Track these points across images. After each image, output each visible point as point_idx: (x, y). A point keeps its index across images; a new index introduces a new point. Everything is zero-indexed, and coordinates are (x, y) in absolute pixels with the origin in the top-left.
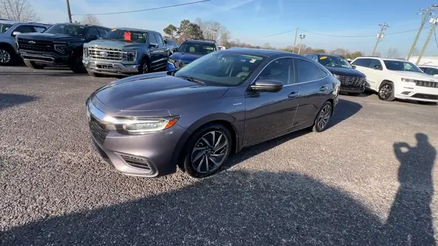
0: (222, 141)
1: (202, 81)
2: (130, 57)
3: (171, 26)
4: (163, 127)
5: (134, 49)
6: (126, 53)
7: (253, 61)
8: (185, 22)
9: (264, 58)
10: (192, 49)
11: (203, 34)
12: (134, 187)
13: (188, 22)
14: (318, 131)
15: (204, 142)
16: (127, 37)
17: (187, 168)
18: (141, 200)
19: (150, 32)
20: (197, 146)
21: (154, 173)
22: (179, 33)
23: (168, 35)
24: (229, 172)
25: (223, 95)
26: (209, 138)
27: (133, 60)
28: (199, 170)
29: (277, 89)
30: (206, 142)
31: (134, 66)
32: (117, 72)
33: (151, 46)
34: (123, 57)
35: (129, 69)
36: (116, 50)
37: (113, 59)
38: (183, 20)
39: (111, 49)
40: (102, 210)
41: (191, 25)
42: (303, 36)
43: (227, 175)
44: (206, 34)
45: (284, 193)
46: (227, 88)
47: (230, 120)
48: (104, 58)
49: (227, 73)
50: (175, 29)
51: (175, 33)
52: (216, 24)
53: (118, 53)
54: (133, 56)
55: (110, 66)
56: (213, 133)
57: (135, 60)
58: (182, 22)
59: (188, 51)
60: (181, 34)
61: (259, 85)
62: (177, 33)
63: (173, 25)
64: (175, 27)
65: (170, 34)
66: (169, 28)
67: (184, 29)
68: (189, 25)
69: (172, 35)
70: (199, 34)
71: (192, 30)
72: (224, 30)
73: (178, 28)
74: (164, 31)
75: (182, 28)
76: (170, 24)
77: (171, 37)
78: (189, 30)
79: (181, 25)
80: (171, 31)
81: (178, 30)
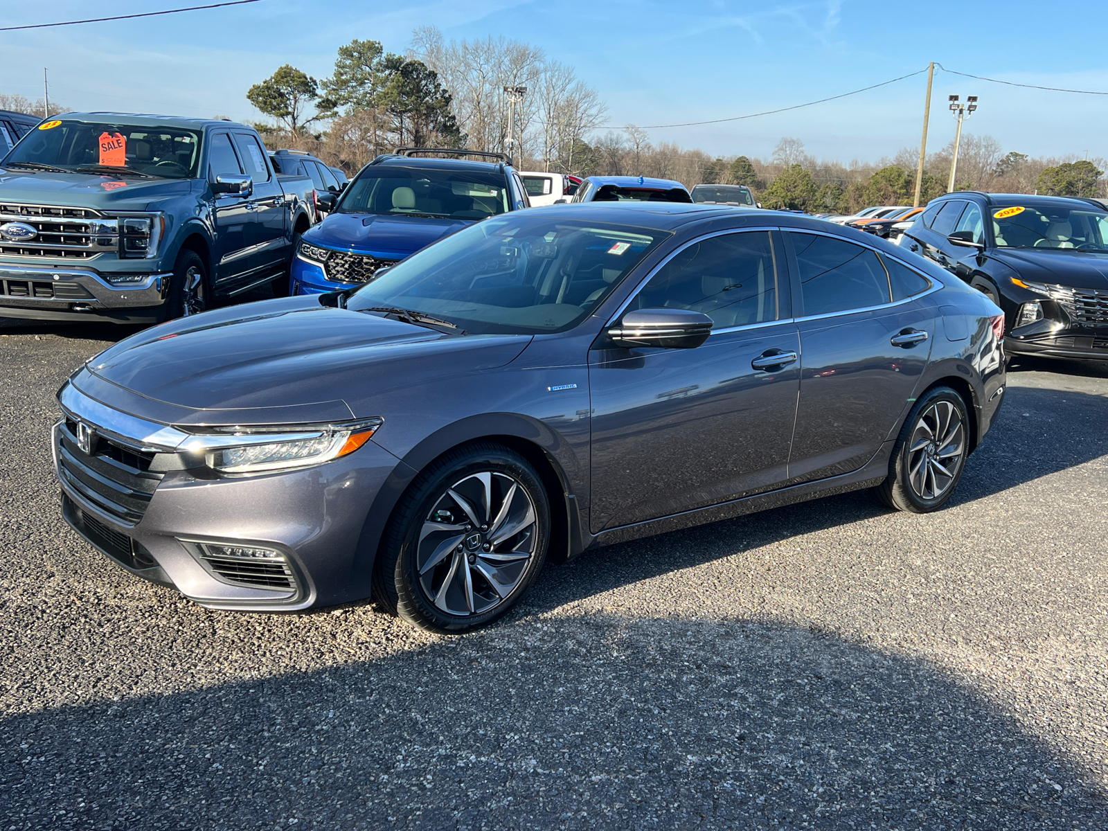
0: (517, 509)
1: (446, 320)
2: (131, 242)
3: (286, 75)
4: (334, 453)
5: (148, 207)
6: (113, 224)
7: (619, 249)
8: (361, 53)
9: (659, 237)
10: (404, 197)
11: (454, 108)
12: (234, 656)
13: (375, 49)
14: (919, 507)
15: (456, 509)
16: (113, 154)
17: (404, 588)
18: (260, 684)
19: (210, 126)
20: (433, 519)
21: (304, 597)
22: (327, 105)
23: (271, 121)
24: (545, 620)
25: (514, 359)
26: (473, 492)
27: (141, 254)
28: (441, 601)
29: (693, 338)
30: (466, 507)
31: (149, 281)
32: (70, 308)
33: (216, 189)
34: (102, 242)
35: (125, 293)
36: (69, 213)
37: (58, 253)
38: (348, 43)
39: (47, 212)
40: (149, 701)
41: (393, 64)
42: (963, 102)
43: (537, 629)
44: (467, 109)
45: (723, 668)
46: (528, 337)
47: (543, 440)
48: (15, 250)
49: (545, 291)
50: (307, 86)
51: (306, 108)
52: (520, 58)
53: (78, 227)
54: (143, 236)
55: (44, 285)
56: (485, 477)
57: (152, 252)
58: (346, 52)
59: (383, 207)
60: (341, 110)
61: (637, 327)
62: (319, 106)
63: (296, 70)
64: (308, 77)
65: (282, 116)
66: (276, 82)
67: (354, 84)
68: (379, 63)
69: (294, 119)
70: (431, 109)
71: (395, 91)
72: (560, 83)
73: (325, 80)
74: (249, 97)
75: (345, 82)
76: (284, 66)
77: (289, 128)
78: (379, 89)
79: (340, 67)
80: (289, 99)
81: (325, 91)
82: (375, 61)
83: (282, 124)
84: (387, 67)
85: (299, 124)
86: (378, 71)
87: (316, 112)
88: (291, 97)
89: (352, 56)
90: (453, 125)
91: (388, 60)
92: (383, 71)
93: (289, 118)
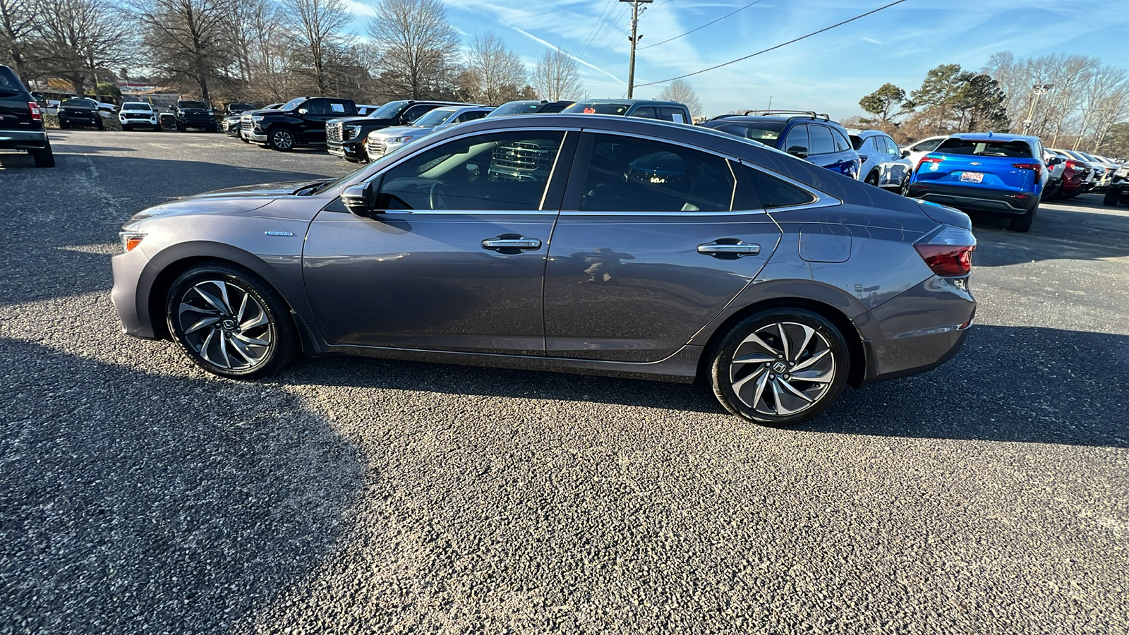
3: (886, 89)
8: (944, 72)
11: (1005, 103)
13: (955, 69)
22: (909, 105)
23: (870, 116)
38: (935, 67)
41: (965, 78)
50: (898, 94)
51: (895, 108)
58: (934, 73)
60: (920, 108)
62: (904, 106)
63: (894, 86)
64: (900, 90)
65: (878, 113)
66: (879, 94)
67: (934, 92)
68: (955, 78)
69: (885, 114)
70: (987, 105)
71: (962, 95)
72: (1109, 82)
73: (915, 91)
74: (860, 103)
75: (928, 91)
76: (886, 84)
77: (880, 120)
78: (952, 94)
79: (927, 82)
80: (885, 103)
81: (914, 98)
82: (952, 77)
83: (877, 117)
84: (961, 80)
85: (887, 117)
86: (953, 83)
87: (900, 110)
88: (887, 102)
89: (937, 75)
90: (1003, 114)
91: (962, 76)
92: (956, 83)
93: (882, 114)
